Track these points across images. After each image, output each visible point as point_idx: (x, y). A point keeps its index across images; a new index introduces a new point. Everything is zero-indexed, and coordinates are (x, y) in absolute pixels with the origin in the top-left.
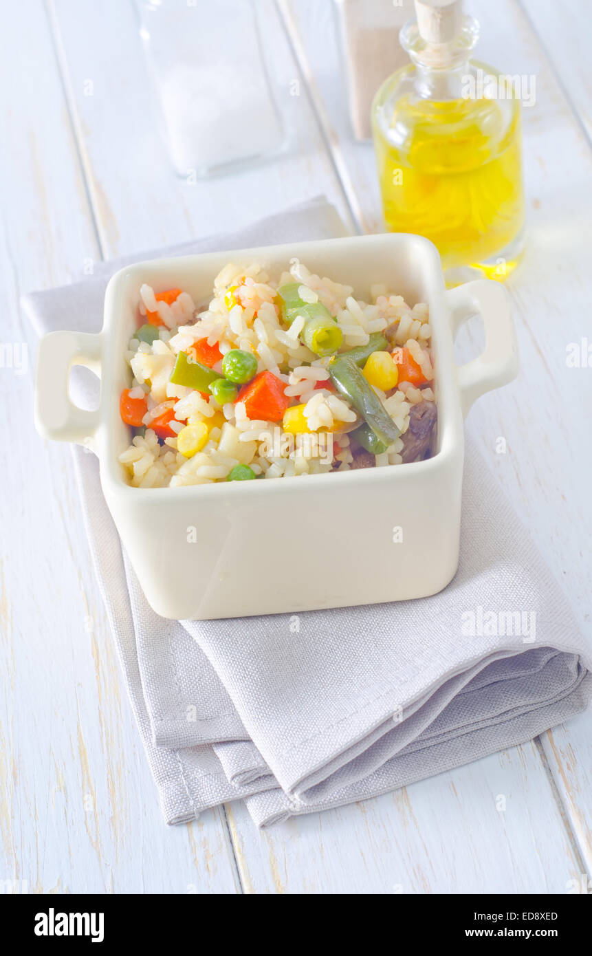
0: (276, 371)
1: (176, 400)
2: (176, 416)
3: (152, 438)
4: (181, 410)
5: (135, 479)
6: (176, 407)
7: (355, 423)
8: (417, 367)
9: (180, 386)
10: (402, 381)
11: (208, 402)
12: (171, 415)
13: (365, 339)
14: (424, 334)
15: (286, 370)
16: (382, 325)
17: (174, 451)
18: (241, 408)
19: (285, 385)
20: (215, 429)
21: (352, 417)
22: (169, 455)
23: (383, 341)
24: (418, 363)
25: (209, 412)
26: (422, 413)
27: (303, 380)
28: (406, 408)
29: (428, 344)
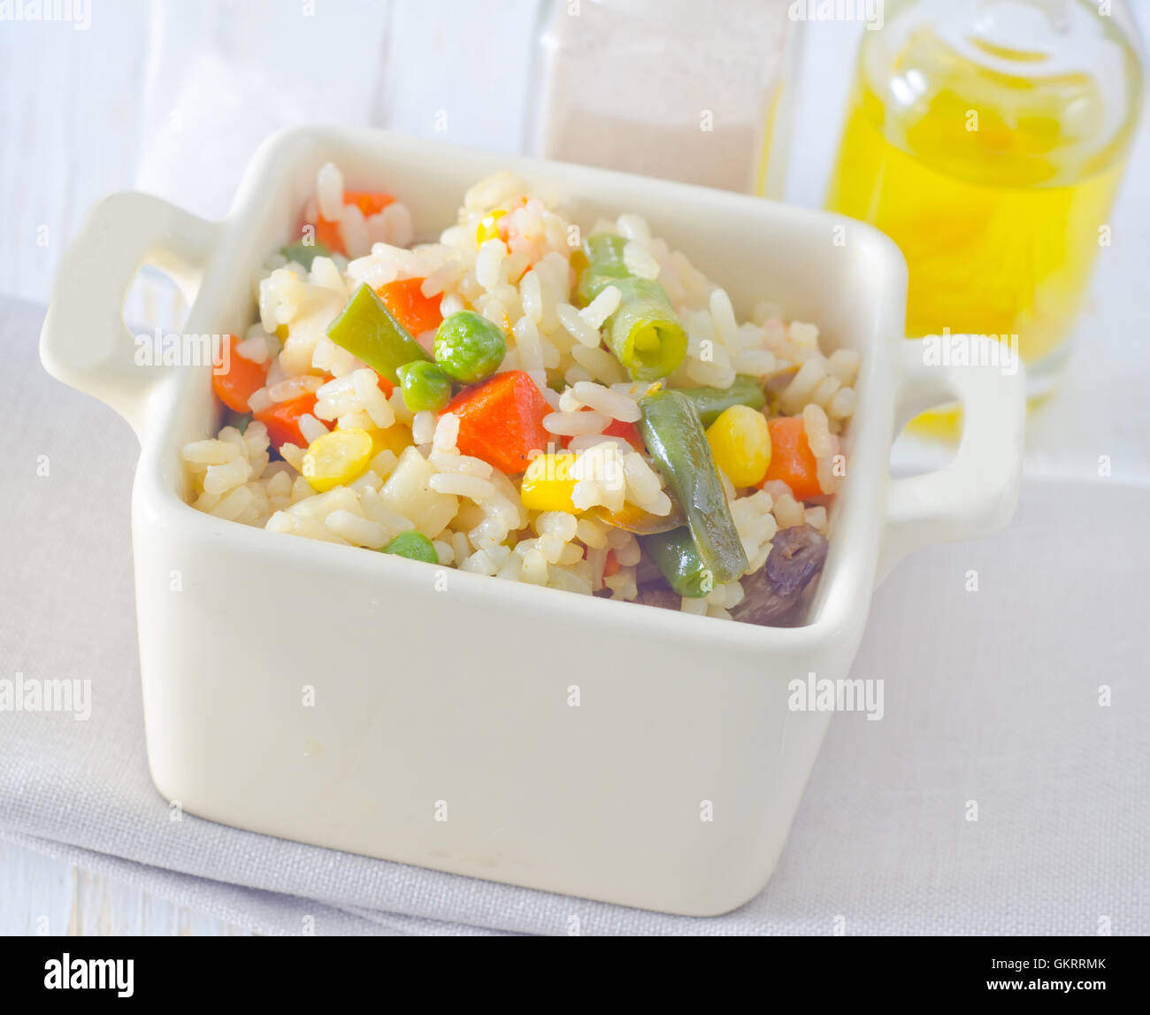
0: (540, 379)
1: (328, 377)
2: (318, 408)
3: (258, 439)
4: (330, 399)
5: (203, 499)
6: (323, 391)
7: (664, 521)
8: (810, 461)
9: (344, 350)
10: (774, 478)
11: (388, 398)
12: (308, 403)
13: (726, 379)
14: (841, 407)
15: (558, 383)
16: (766, 365)
17: (294, 473)
18: (450, 425)
19: (548, 409)
20: (387, 454)
21: (662, 506)
22: (280, 478)
23: (757, 394)
24: (816, 454)
25: (384, 416)
26: (797, 547)
27: (586, 409)
28: (769, 528)
29: (841, 427)
